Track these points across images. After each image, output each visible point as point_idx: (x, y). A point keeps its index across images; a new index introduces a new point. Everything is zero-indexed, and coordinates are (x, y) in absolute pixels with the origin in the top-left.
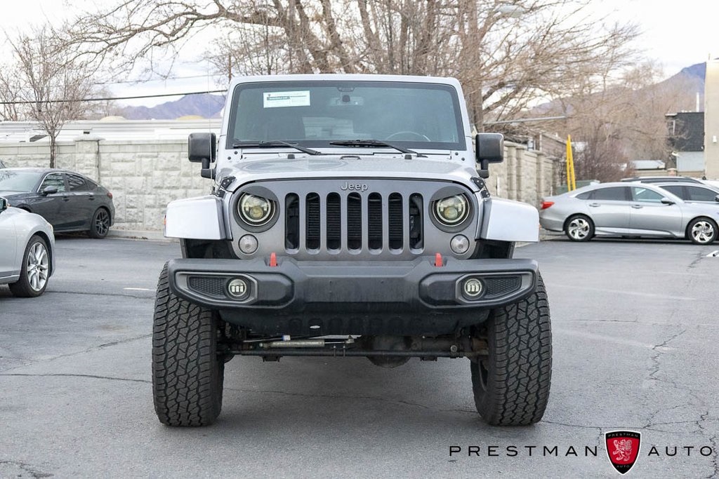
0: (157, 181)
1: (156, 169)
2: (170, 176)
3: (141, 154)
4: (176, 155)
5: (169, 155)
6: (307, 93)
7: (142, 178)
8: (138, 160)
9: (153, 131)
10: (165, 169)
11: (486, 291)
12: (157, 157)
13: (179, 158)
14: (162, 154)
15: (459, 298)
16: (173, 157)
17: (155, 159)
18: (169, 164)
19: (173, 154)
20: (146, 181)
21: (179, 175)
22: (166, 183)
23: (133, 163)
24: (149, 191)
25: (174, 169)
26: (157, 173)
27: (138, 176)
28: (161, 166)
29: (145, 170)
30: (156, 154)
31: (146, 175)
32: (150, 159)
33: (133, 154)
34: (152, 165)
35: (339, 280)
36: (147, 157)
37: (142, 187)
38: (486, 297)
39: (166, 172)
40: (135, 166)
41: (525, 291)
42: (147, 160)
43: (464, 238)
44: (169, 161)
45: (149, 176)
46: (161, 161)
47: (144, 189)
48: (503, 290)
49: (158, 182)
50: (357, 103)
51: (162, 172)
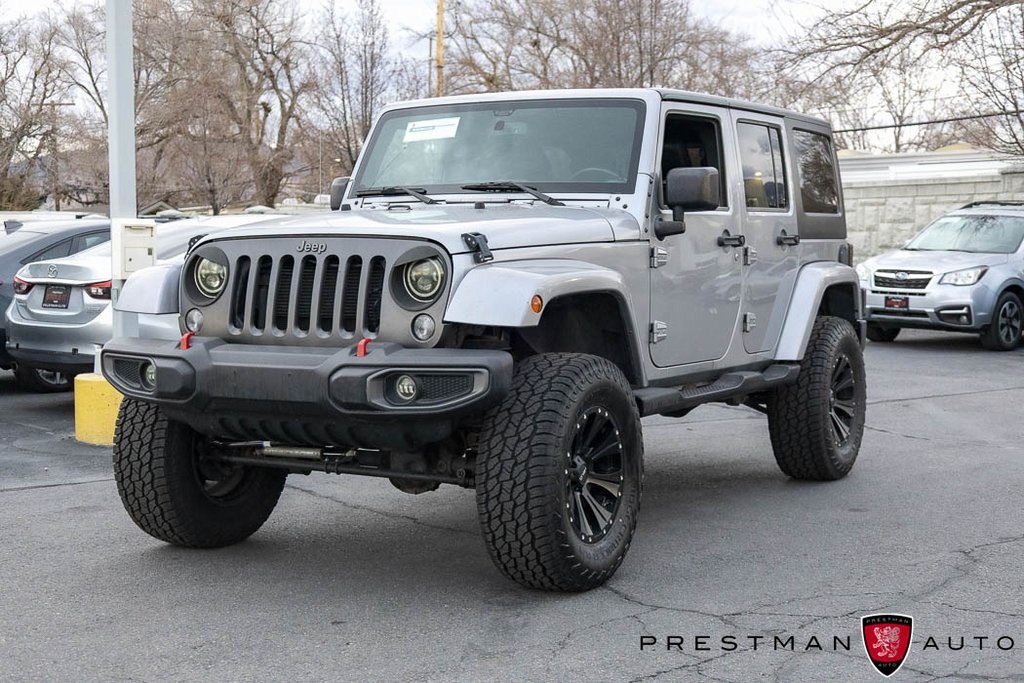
0: (884, 237)
1: (883, 222)
2: (900, 231)
3: (863, 201)
4: (909, 200)
5: (899, 202)
6: (456, 121)
7: (865, 234)
8: (860, 208)
9: (887, 168)
10: (894, 221)
11: (421, 394)
12: (884, 204)
13: (913, 204)
14: (891, 200)
15: (374, 401)
16: (905, 203)
17: (882, 208)
18: (900, 213)
19: (905, 200)
20: (870, 237)
21: (912, 229)
22: (895, 239)
23: (854, 214)
24: (873, 252)
25: (906, 220)
26: (884, 227)
27: (861, 231)
28: (889, 217)
29: (869, 222)
30: (882, 200)
31: (870, 229)
32: (875, 208)
33: (853, 202)
34: (877, 215)
35: (242, 370)
36: (872, 204)
37: (865, 246)
38: (419, 402)
39: (896, 225)
40: (856, 217)
41: (476, 396)
42: (869, 210)
43: (428, 319)
44: (900, 209)
45: (874, 230)
46: (890, 210)
47: (866, 250)
48: (447, 393)
49: (886, 240)
50: (516, 132)
51: (890, 225)
